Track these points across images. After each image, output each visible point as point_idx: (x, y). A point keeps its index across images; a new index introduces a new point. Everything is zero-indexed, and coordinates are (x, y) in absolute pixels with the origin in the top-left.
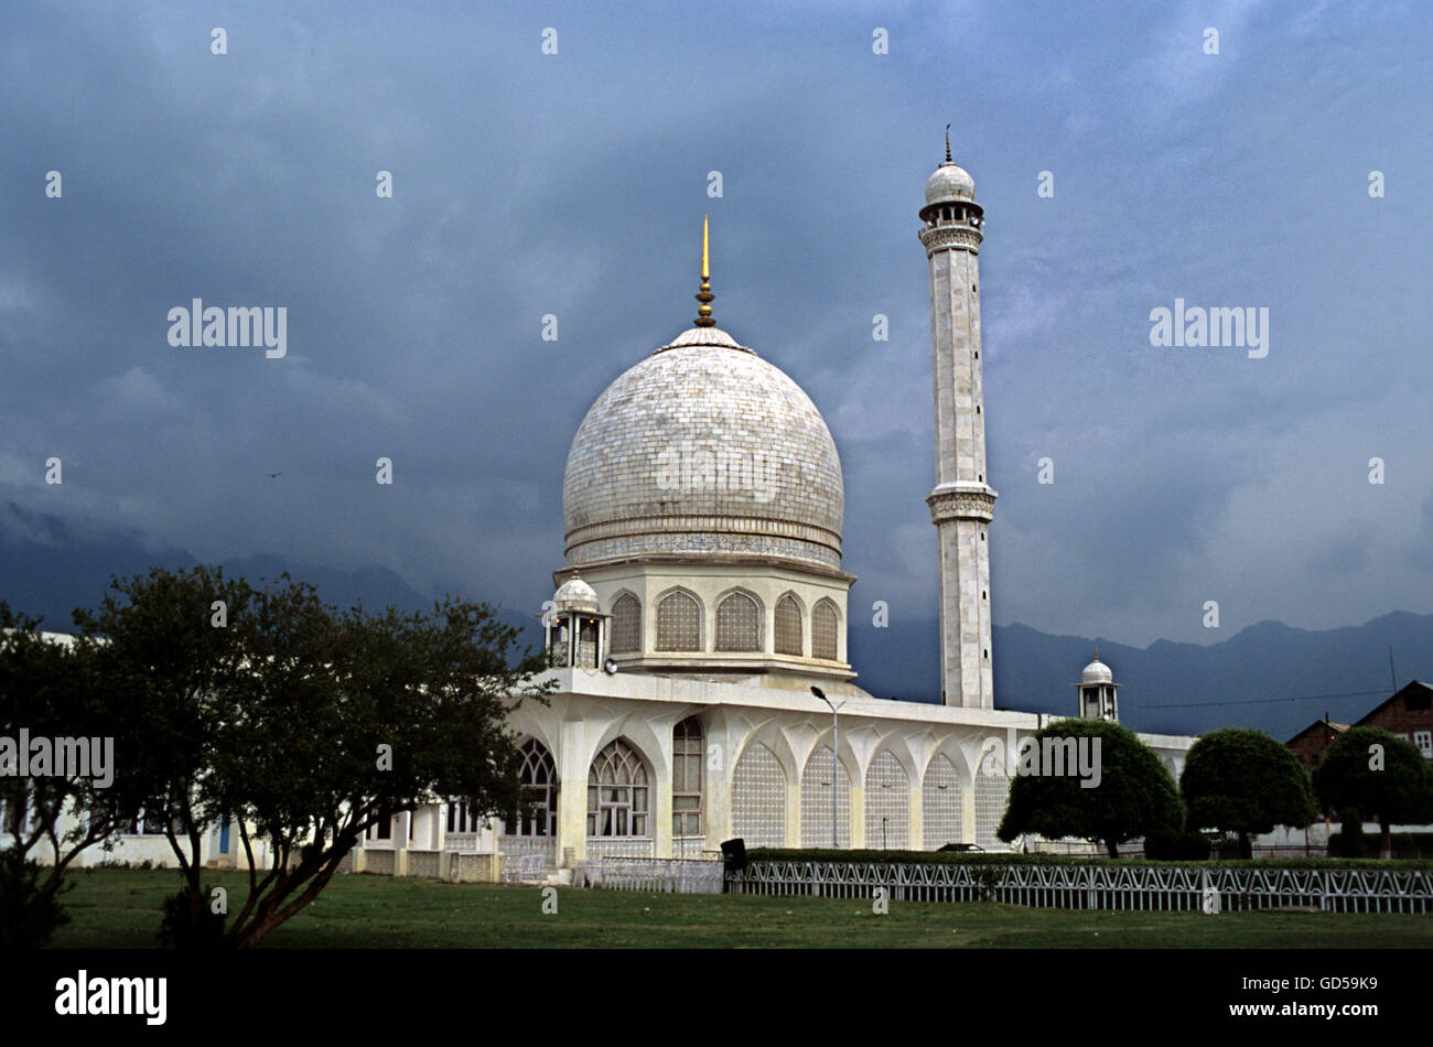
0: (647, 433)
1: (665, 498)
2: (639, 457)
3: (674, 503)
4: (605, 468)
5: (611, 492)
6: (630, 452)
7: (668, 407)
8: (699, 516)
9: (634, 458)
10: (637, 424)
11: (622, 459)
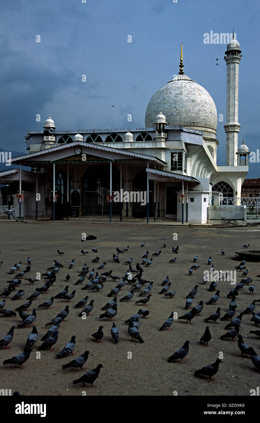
0: (190, 104)
1: (194, 121)
2: (188, 110)
3: (196, 123)
4: (177, 112)
5: (179, 118)
6: (185, 108)
7: (194, 97)
8: (202, 127)
9: (186, 110)
10: (186, 101)
11: (183, 110)
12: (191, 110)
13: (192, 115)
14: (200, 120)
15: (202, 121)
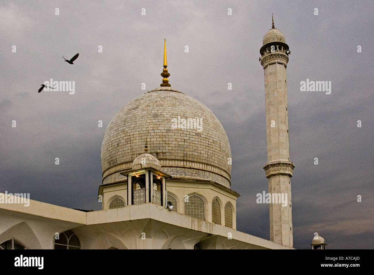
0: (148, 121)
1: (158, 151)
2: (144, 132)
3: (163, 153)
4: (127, 137)
5: (129, 148)
6: (140, 130)
7: (158, 110)
8: (175, 160)
9: (142, 132)
10: (142, 117)
11: (135, 133)
12: (150, 131)
13: (152, 140)
14: (170, 148)
15: (174, 148)
